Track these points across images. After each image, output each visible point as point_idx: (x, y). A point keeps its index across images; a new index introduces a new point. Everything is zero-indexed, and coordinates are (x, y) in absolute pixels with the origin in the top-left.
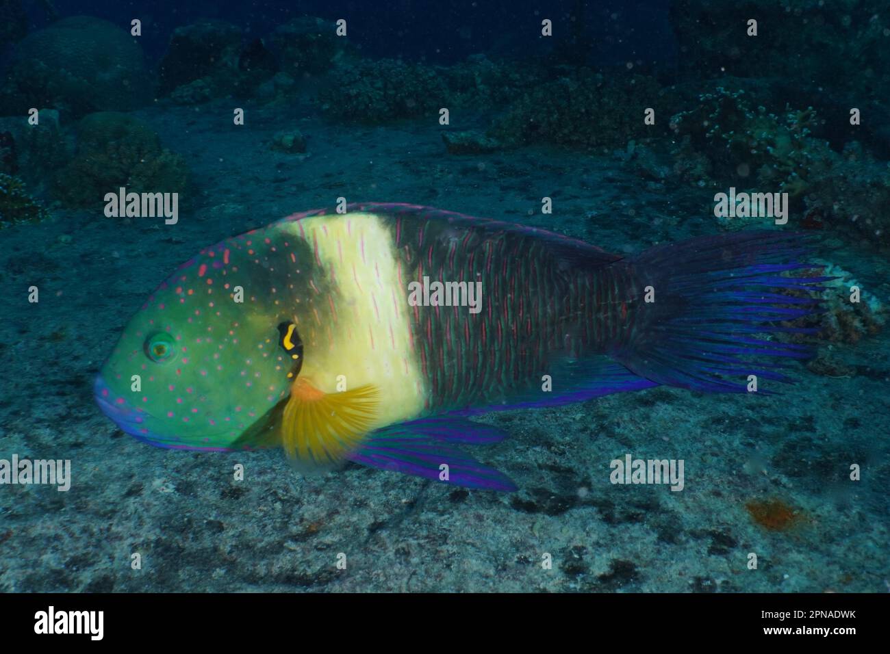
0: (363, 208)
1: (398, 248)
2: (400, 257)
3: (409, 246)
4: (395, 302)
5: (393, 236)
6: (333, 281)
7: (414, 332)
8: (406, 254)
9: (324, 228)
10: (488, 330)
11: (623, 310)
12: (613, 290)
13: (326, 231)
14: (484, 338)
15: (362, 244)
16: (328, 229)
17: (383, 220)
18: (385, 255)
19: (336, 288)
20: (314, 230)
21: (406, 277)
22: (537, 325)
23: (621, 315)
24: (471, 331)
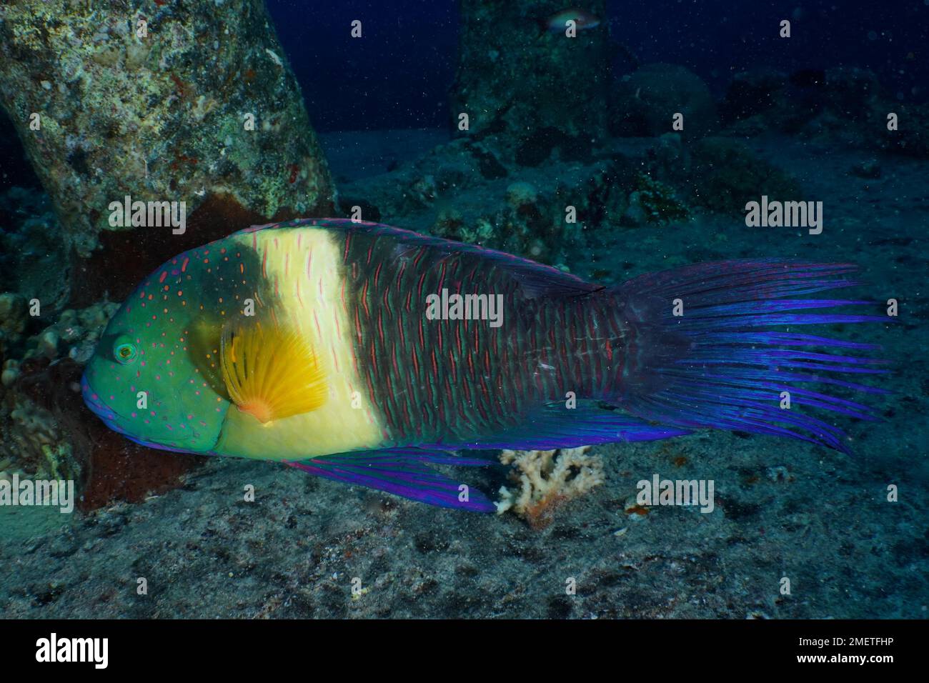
0: (315, 223)
1: (346, 264)
2: (346, 275)
3: (356, 263)
4: (337, 322)
5: (341, 252)
6: (276, 295)
7: (358, 356)
8: (352, 271)
9: (276, 240)
10: (438, 360)
11: (608, 349)
12: (591, 324)
13: (277, 244)
14: (435, 369)
15: (310, 258)
16: (279, 241)
17: (334, 235)
18: (331, 271)
19: (278, 302)
20: (266, 242)
21: (349, 296)
22: (497, 359)
23: (605, 355)
24: (420, 361)
